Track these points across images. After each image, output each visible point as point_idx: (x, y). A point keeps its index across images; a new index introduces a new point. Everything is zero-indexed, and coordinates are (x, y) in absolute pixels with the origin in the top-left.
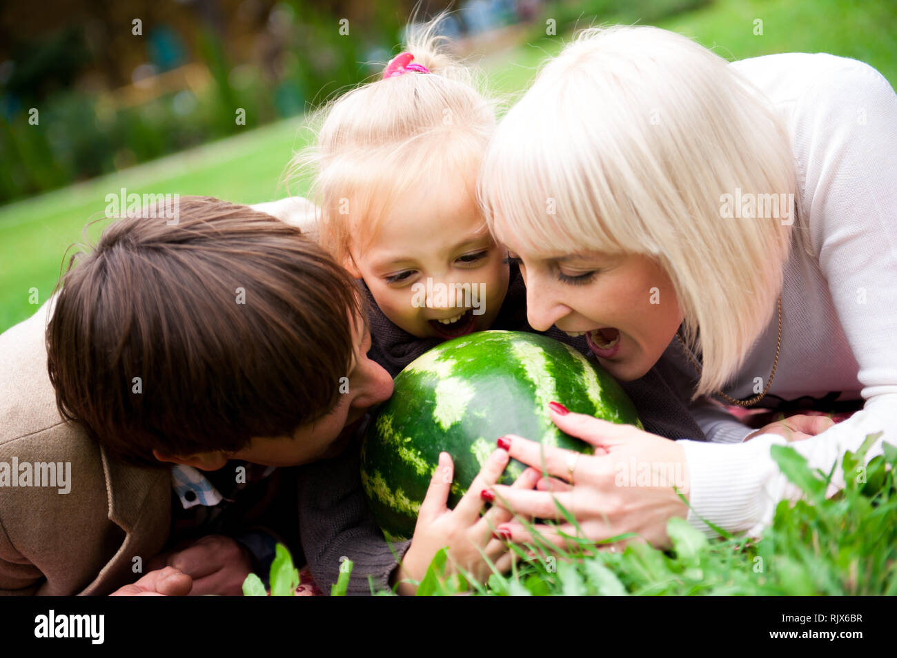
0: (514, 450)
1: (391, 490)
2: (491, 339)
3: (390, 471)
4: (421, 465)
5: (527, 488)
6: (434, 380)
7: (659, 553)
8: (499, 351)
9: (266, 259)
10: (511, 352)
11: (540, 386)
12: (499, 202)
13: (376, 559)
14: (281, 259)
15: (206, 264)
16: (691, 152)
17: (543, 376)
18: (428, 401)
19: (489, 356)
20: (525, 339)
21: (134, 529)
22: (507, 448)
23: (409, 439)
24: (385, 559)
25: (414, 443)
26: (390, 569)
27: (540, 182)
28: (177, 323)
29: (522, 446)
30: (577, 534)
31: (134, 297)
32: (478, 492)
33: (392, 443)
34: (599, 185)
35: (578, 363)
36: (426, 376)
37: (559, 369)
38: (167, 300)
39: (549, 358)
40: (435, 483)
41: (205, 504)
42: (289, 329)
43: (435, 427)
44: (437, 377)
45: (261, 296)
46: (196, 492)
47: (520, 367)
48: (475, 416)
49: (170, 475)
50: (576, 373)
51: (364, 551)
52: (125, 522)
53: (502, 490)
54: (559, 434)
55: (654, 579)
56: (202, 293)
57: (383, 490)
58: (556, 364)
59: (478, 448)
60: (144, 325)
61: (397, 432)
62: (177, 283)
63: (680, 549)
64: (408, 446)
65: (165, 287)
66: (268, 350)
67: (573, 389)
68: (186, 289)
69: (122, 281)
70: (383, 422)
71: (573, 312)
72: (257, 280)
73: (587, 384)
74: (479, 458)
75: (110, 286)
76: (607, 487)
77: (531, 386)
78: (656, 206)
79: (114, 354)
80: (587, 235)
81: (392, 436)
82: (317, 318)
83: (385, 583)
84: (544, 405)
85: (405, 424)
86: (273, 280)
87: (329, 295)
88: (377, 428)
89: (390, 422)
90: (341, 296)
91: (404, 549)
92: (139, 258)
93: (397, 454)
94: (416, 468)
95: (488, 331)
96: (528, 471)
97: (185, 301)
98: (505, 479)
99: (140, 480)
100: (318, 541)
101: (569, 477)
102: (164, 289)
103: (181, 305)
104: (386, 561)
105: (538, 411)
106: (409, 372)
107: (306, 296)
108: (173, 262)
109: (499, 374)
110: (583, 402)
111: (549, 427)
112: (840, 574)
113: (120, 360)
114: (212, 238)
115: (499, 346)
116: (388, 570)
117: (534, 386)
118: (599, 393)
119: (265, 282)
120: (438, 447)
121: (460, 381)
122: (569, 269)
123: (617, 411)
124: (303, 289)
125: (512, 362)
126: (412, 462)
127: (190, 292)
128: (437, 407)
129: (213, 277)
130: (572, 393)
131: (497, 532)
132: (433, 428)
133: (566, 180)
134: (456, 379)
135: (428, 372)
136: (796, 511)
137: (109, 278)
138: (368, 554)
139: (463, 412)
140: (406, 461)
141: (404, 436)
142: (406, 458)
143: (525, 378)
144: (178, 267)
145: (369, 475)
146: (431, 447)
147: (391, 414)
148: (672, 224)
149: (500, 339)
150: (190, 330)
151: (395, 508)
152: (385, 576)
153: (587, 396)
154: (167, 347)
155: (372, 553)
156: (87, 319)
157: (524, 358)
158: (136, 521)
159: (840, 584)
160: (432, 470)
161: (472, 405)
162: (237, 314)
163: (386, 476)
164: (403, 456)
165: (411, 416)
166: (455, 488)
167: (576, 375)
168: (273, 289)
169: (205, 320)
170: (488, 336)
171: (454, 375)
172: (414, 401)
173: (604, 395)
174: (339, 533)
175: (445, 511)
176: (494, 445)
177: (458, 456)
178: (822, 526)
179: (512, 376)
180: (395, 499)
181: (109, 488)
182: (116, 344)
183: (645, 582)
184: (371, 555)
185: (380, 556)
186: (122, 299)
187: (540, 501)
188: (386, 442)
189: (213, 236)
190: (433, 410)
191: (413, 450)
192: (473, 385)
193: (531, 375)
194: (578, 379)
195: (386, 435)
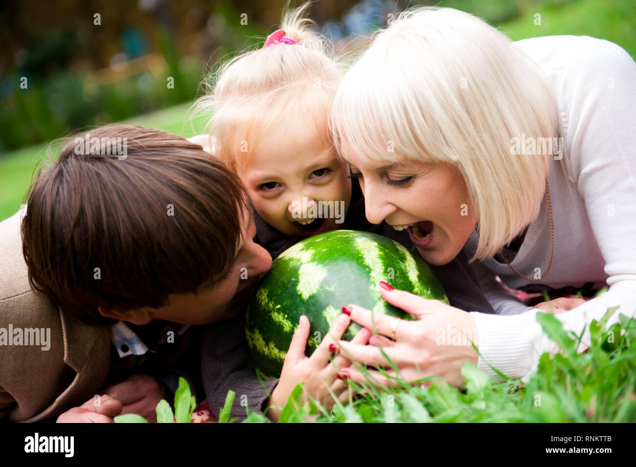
0: (354, 316)
1: (266, 342)
2: (340, 236)
3: (265, 329)
4: (287, 325)
5: (362, 344)
6: (298, 264)
7: (456, 390)
8: (345, 244)
9: (177, 164)
10: (354, 245)
11: (374, 269)
12: (343, 129)
13: (254, 392)
14: (187, 164)
15: (134, 168)
16: (479, 89)
17: (376, 263)
18: (293, 279)
19: (338, 247)
20: (364, 236)
21: (82, 370)
22: (349, 314)
23: (279, 306)
24: (260, 392)
25: (283, 309)
26: (263, 399)
27: (372, 110)
28: (112, 209)
29: (359, 312)
30: (397, 376)
31: (82, 190)
32: (328, 345)
33: (267, 309)
34: (414, 112)
35: (402, 254)
36: (293, 261)
37: (389, 258)
38: (106, 194)
39: (381, 250)
40: (296, 337)
41: (135, 354)
42: (193, 214)
43: (298, 298)
44: (300, 262)
45: (173, 190)
46: (129, 346)
47: (360, 255)
48: (327, 290)
49: (110, 332)
50: (401, 260)
51: (246, 387)
52: (76, 364)
53: (344, 344)
54: (386, 304)
55: (450, 407)
56: (131, 188)
57: (260, 343)
58: (386, 254)
59: (328, 313)
60: (89, 212)
61: (271, 301)
62: (113, 181)
63: (470, 387)
64: (278, 311)
65: (104, 184)
66: (178, 229)
67: (398, 272)
68: (119, 185)
69: (74, 180)
70: (261, 294)
71: (399, 210)
72: (170, 178)
73: (408, 269)
74: (329, 320)
75: (65, 185)
76: (420, 344)
77: (368, 269)
78: (454, 127)
79: (67, 233)
80: (406, 147)
81: (267, 304)
82: (213, 206)
83: (259, 409)
84: (376, 283)
85: (276, 295)
86: (182, 179)
87: (223, 191)
88: (257, 298)
89: (266, 294)
90: (231, 192)
91: (274, 385)
92: (86, 165)
93: (270, 317)
94: (284, 327)
95: (338, 231)
96: (363, 329)
97: (118, 194)
98: (346, 336)
99: (88, 335)
100: (215, 380)
101: (392, 336)
102: (103, 186)
103: (115, 197)
104: (261, 394)
105: (372, 287)
106: (281, 259)
107: (206, 191)
108: (110, 167)
109: (345, 261)
110: (405, 282)
111: (379, 299)
112: (584, 406)
113: (72, 238)
114: (139, 150)
115: (345, 241)
116: (261, 400)
117: (370, 269)
118: (417, 276)
119: (176, 180)
120: (300, 312)
121: (317, 265)
122: (395, 175)
123: (429, 289)
124: (203, 185)
125: (354, 252)
126: (281, 322)
127: (122, 188)
128: (300, 283)
129: (138, 177)
130: (397, 275)
131: (341, 374)
132: (296, 298)
133: (391, 108)
134: (314, 264)
135: (294, 258)
136: (555, 361)
137: (64, 180)
138: (248, 389)
139: (318, 287)
140: (276, 322)
141: (276, 304)
142: (277, 320)
143: (363, 263)
144: (113, 170)
145: (251, 332)
146: (295, 312)
147: (267, 288)
148: (465, 139)
149: (347, 236)
150: (122, 214)
151: (268, 356)
152: (259, 404)
153: (408, 277)
154: (105, 227)
155: (251, 388)
156: (49, 210)
157: (363, 249)
158: (84, 364)
159: (585, 414)
160: (295, 328)
161: (325, 282)
162: (155, 203)
163: (262, 332)
164: (274, 318)
165: (281, 290)
166: (310, 342)
167: (401, 262)
168: (182, 185)
169: (132, 207)
170: (339, 233)
171: (312, 261)
172: (284, 279)
173: (420, 277)
174: (230, 374)
175: (304, 358)
176: (339, 311)
177: (313, 319)
178: (573, 372)
179: (354, 262)
180: (269, 349)
181: (65, 340)
182: (69, 226)
183: (444, 410)
184: (251, 390)
185: (257, 391)
186: (73, 194)
187: (371, 353)
188: (263, 308)
189: (139, 149)
190: (297, 285)
191: (282, 314)
192: (327, 267)
193: (367, 262)
194: (402, 265)
195: (263, 303)
